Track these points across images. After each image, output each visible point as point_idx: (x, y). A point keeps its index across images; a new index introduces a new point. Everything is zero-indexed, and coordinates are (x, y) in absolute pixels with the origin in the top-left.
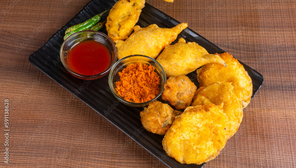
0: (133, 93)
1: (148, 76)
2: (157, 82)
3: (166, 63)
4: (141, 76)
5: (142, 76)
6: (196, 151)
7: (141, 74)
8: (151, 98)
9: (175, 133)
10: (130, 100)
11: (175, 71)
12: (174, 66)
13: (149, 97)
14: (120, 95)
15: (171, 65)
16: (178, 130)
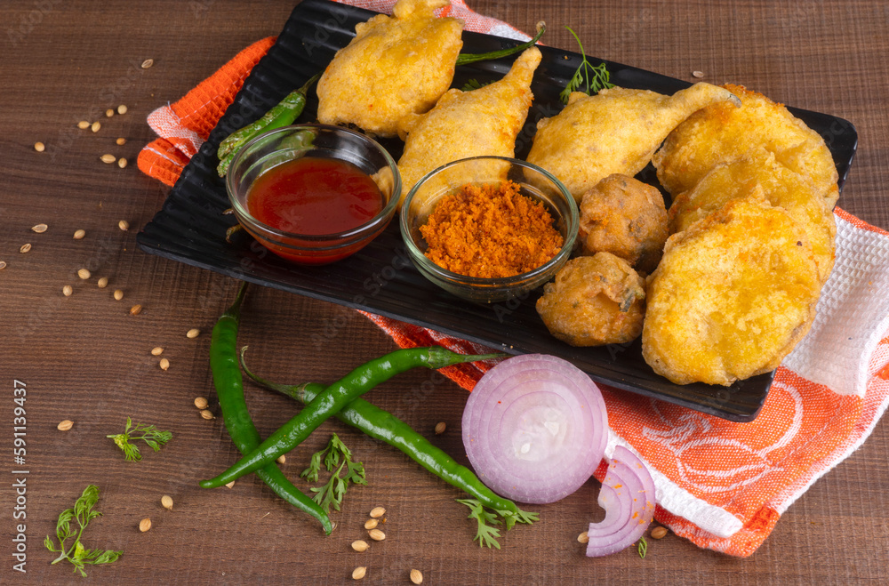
1: (510, 212)
3: (559, 160)
4: (489, 215)
5: (494, 214)
6: (749, 330)
7: (487, 209)
9: (669, 312)
12: (587, 158)
15: (577, 158)
16: (673, 300)
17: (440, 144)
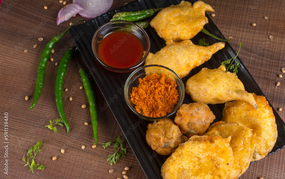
0: (145, 104)
1: (168, 91)
2: (174, 100)
3: (196, 85)
4: (159, 89)
5: (162, 89)
7: (161, 87)
8: (160, 114)
9: (174, 161)
10: (139, 110)
11: (203, 97)
12: (203, 91)
13: (159, 113)
14: (133, 101)
15: (200, 89)
16: (178, 157)
17: (167, 57)
